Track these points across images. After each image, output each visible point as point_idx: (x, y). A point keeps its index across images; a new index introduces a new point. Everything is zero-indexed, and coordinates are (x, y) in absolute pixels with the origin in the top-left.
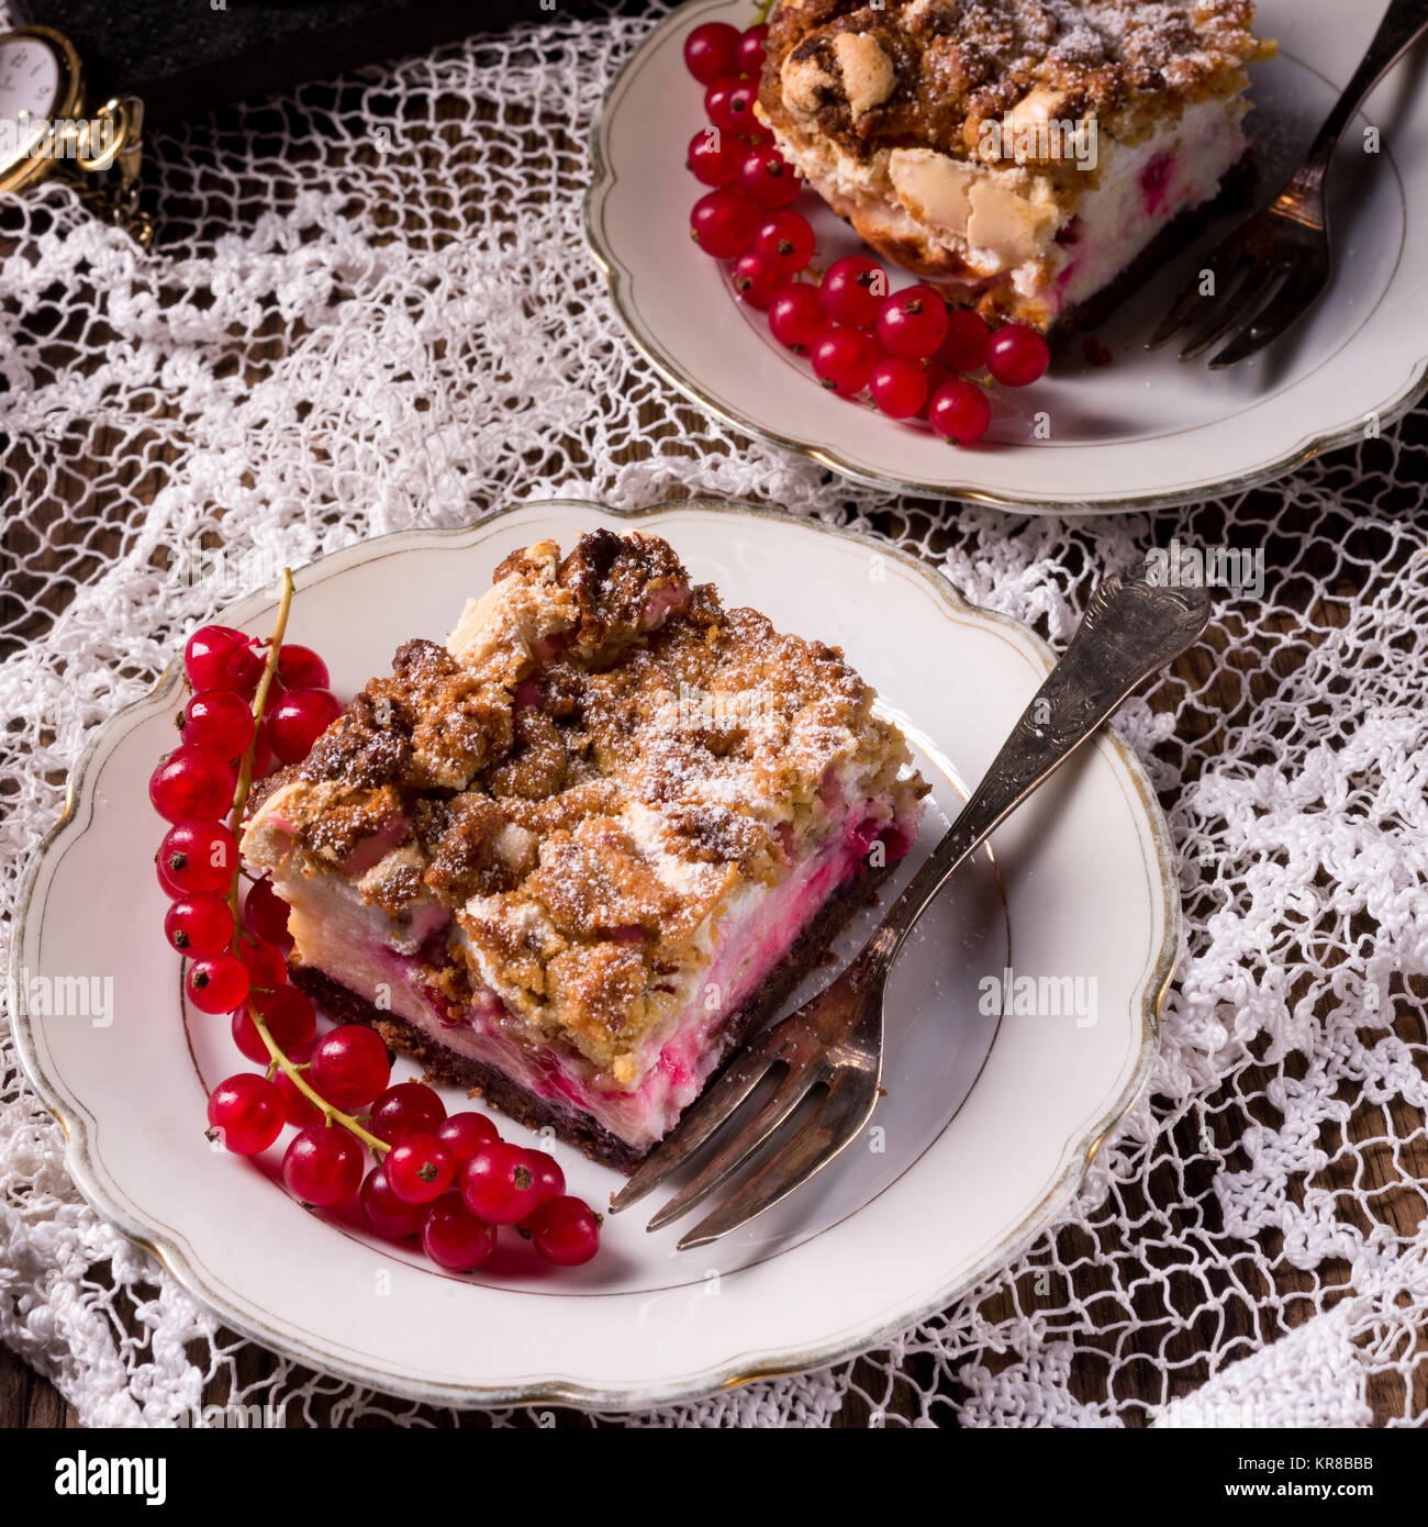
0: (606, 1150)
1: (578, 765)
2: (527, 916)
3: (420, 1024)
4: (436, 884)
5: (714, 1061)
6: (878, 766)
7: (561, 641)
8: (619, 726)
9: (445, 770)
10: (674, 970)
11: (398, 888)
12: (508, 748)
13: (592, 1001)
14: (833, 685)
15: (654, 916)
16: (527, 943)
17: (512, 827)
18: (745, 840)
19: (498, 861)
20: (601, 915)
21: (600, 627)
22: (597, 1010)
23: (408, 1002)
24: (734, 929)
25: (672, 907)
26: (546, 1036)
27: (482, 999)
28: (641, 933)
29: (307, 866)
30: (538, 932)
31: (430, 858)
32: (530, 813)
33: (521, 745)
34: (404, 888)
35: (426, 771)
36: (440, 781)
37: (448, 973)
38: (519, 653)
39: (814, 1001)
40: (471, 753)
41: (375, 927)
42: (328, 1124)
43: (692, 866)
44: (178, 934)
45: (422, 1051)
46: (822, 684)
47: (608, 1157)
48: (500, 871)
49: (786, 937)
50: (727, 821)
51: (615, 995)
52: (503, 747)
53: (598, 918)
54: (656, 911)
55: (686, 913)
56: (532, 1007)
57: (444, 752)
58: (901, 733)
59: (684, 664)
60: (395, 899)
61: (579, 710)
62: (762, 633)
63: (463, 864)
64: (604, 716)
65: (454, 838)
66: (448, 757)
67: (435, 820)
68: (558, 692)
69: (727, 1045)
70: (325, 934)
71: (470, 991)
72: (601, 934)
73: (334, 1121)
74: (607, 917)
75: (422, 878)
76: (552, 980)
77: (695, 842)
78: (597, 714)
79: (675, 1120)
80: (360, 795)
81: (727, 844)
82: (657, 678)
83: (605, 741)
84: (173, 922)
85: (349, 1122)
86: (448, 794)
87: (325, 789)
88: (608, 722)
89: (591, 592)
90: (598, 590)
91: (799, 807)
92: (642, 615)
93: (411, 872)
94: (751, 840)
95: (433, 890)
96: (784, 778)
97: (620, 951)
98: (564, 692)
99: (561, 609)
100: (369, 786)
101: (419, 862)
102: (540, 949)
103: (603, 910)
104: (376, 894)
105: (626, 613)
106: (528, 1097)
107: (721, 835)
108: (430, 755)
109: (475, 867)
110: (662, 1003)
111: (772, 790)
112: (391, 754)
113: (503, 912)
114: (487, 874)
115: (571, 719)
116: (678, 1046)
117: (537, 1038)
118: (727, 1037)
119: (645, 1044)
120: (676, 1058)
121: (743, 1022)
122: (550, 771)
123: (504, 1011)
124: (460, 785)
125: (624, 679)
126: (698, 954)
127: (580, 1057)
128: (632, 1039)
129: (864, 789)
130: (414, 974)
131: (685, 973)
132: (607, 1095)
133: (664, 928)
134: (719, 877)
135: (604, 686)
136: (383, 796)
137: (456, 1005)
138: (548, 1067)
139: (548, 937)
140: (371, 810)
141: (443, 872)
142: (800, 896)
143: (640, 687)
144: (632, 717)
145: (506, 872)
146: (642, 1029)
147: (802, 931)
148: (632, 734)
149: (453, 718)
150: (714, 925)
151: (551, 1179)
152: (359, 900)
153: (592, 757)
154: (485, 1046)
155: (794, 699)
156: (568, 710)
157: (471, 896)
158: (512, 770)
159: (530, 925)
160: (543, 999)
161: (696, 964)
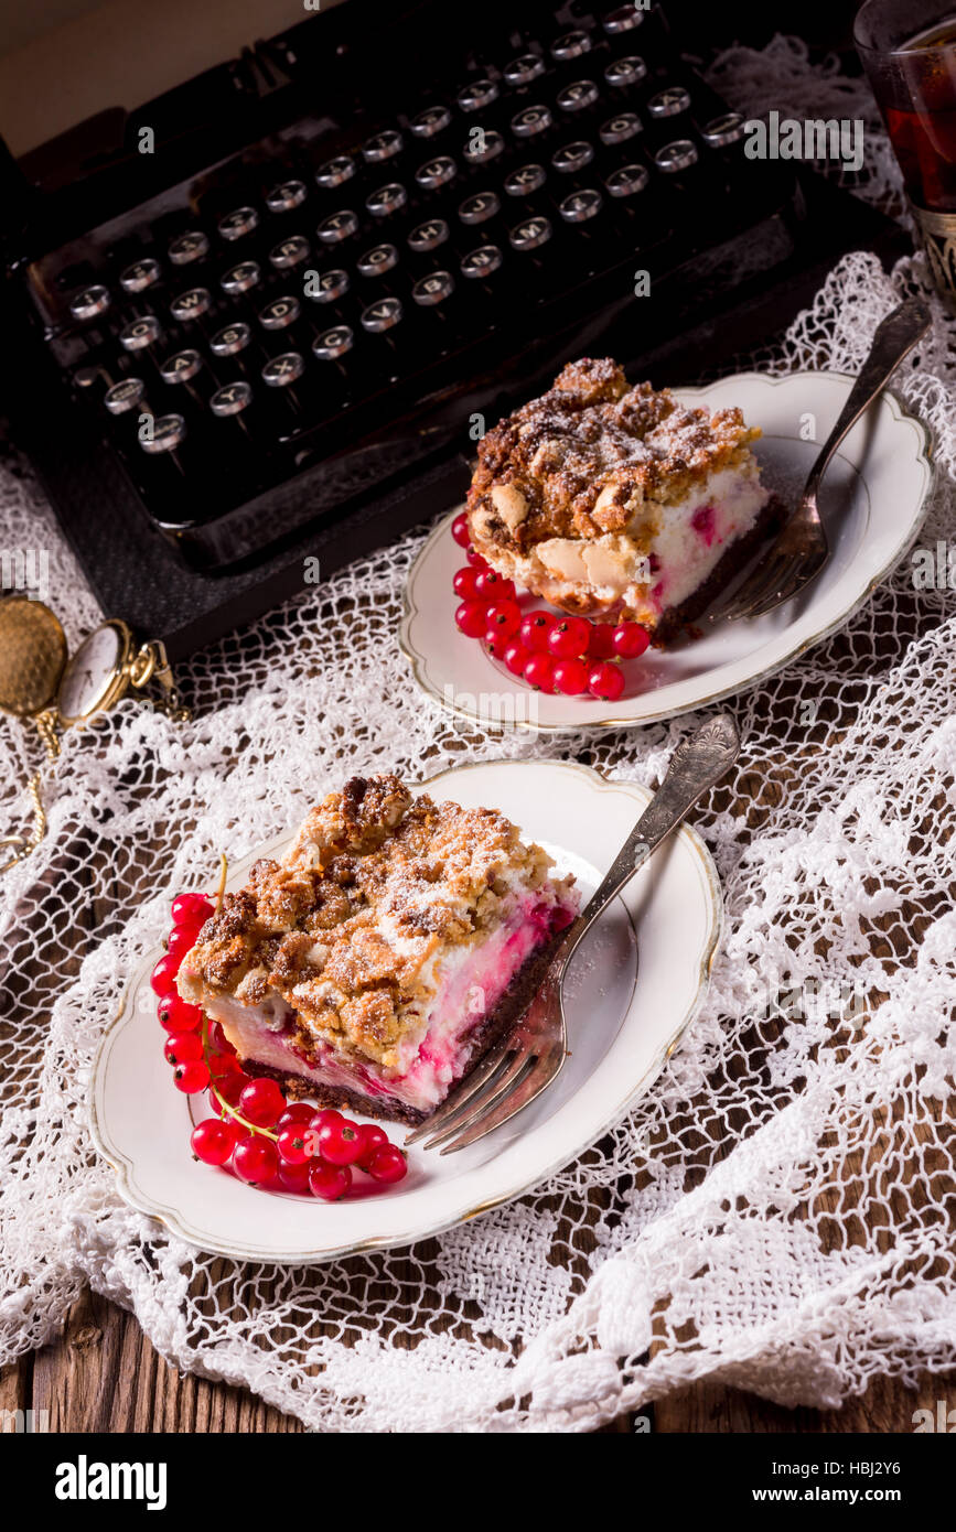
1: (357, 906)
2: (325, 988)
3: (304, 1074)
4: (274, 982)
5: (467, 1055)
6: (530, 870)
7: (341, 842)
8: (376, 879)
9: (276, 922)
10: (411, 999)
11: (255, 990)
12: (313, 904)
13: (363, 1025)
14: (492, 828)
15: (392, 971)
16: (326, 1003)
17: (317, 946)
19: (311, 965)
20: (362, 977)
21: (358, 829)
22: (367, 1029)
23: (293, 1062)
24: (453, 975)
25: (401, 965)
26: (351, 1054)
27: (319, 1045)
28: (387, 983)
29: (211, 993)
30: (332, 996)
31: (269, 969)
32: (326, 936)
33: (320, 902)
34: (258, 989)
35: (264, 926)
36: (273, 929)
37: (299, 1034)
39: (526, 1013)
40: (288, 910)
41: (258, 1019)
42: (252, 1134)
43: (412, 941)
44: (171, 1056)
45: (312, 1090)
46: (486, 829)
48: (312, 970)
49: (501, 979)
50: (428, 911)
51: (375, 1018)
52: (308, 904)
53: (359, 978)
54: (393, 967)
55: (409, 965)
56: (336, 1038)
57: (273, 913)
59: (413, 839)
60: (255, 997)
61: (353, 877)
62: (455, 812)
63: (287, 969)
64: (366, 876)
65: (280, 957)
66: (276, 915)
67: (271, 950)
68: (340, 869)
69: (475, 1047)
70: (243, 1036)
71: (312, 1042)
72: (365, 987)
73: (256, 1133)
75: (266, 981)
76: (344, 1020)
77: (411, 927)
78: (364, 876)
79: (445, 1091)
80: (226, 945)
81: (428, 923)
82: (397, 849)
83: (369, 889)
84: (168, 1049)
85: (264, 1132)
86: (279, 936)
87: (208, 947)
88: (370, 879)
89: (352, 811)
90: (357, 810)
91: (478, 899)
92: (384, 817)
93: (260, 980)
94: (443, 915)
95: (274, 987)
96: (462, 882)
97: (375, 994)
98: (342, 867)
99: (334, 824)
100: (230, 939)
101: (264, 974)
102: (335, 1006)
103: (361, 974)
104: (245, 997)
105: (374, 820)
106: (367, 1101)
107: (425, 919)
108: (266, 916)
109: (295, 970)
110: (409, 1021)
113: (312, 990)
114: (304, 973)
115: (349, 883)
116: (436, 1048)
117: (348, 1058)
118: (473, 1041)
119: (403, 1044)
120: (435, 1055)
121: (484, 1032)
122: (337, 911)
123: (330, 1048)
124: (285, 929)
125: (378, 855)
126: (427, 989)
127: (371, 1062)
128: (393, 1043)
129: (526, 884)
130: (285, 1042)
131: (423, 1002)
132: (393, 1081)
133: (399, 977)
134: (426, 942)
135: (367, 861)
136: (237, 942)
137: (309, 1053)
138: (363, 1075)
139: (339, 997)
140: (232, 951)
141: (277, 976)
142: (501, 954)
143: (388, 857)
144: (384, 874)
145: (316, 971)
146: (398, 1036)
147: (514, 975)
148: (384, 882)
149: (277, 894)
150: (437, 972)
151: (377, 1139)
152: (242, 1005)
153: (364, 900)
154: (333, 1075)
155: (473, 842)
156: (346, 878)
157: (294, 985)
158: (315, 916)
159: (327, 993)
160: (341, 1032)
161: (427, 996)
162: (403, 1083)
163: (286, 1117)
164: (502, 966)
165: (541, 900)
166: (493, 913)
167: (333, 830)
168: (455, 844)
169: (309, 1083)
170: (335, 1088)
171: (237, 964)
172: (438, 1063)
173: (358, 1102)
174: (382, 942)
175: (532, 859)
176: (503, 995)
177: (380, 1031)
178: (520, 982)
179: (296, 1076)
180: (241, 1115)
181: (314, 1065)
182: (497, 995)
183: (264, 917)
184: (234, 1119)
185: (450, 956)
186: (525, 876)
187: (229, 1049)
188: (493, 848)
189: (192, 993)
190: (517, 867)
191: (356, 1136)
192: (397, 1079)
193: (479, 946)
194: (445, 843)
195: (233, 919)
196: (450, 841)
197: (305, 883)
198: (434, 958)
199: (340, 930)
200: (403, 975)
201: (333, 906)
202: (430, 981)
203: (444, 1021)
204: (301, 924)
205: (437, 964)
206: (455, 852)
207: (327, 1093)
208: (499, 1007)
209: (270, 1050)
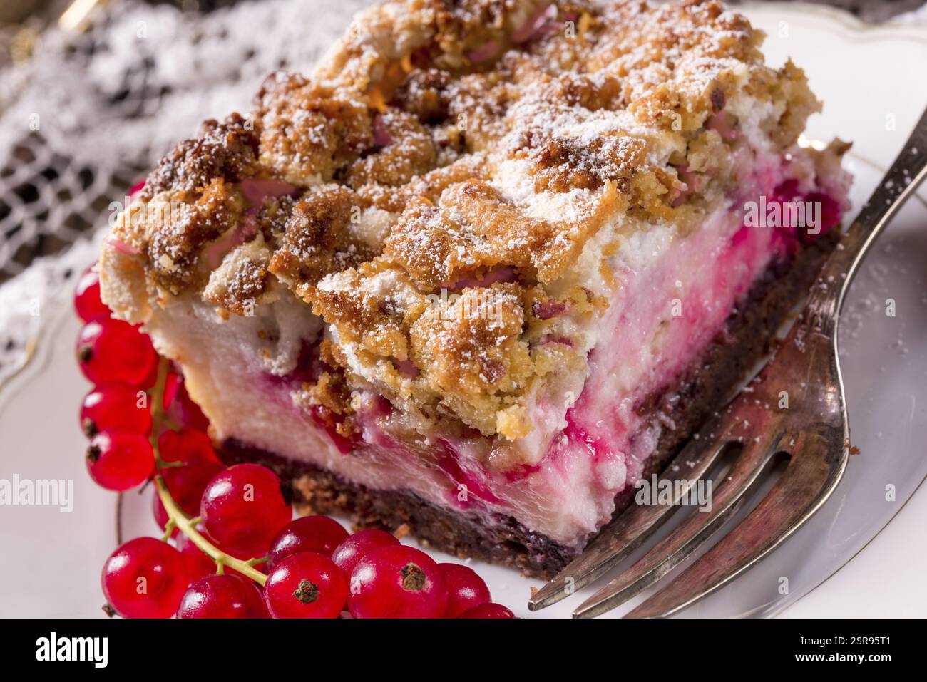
0: (539, 558)
1: (449, 154)
2: (383, 282)
3: (330, 465)
4: (282, 270)
5: (650, 442)
6: (780, 108)
8: (488, 110)
9: (294, 167)
10: (559, 310)
11: (242, 284)
12: (366, 141)
13: (459, 352)
14: (713, 25)
15: (524, 248)
16: (382, 310)
17: (370, 210)
18: (621, 155)
19: (356, 243)
20: (458, 255)
21: (457, 26)
22: (466, 360)
23: (310, 440)
24: (637, 278)
25: (542, 236)
26: (427, 416)
27: (361, 401)
28: (511, 272)
29: (161, 294)
30: (397, 297)
31: (271, 243)
32: (388, 197)
33: (380, 140)
34: (248, 281)
36: (288, 178)
37: (324, 379)
38: (370, 55)
39: (760, 374)
40: (318, 146)
41: (246, 349)
42: (220, 571)
43: (564, 195)
44: (88, 422)
45: (342, 498)
46: (701, 29)
47: (544, 567)
48: (358, 251)
50: (599, 143)
51: (484, 339)
52: (358, 140)
53: (454, 260)
54: (524, 242)
55: (559, 238)
56: (399, 380)
57: (290, 151)
58: (800, 71)
59: (557, 51)
60: (242, 299)
61: (445, 104)
63: (309, 243)
64: (470, 105)
65: (299, 220)
66: (295, 153)
67: (280, 212)
68: (419, 87)
69: (666, 430)
70: (219, 386)
71: (348, 396)
72: (465, 278)
73: (227, 568)
74: (466, 255)
75: (266, 267)
76: (417, 344)
77: (562, 168)
78: (463, 101)
79: (610, 507)
81: (601, 164)
82: (527, 65)
83: (475, 126)
84: (86, 412)
85: (244, 567)
86: (300, 192)
88: (475, 107)
91: (691, 139)
92: (504, 13)
93: (255, 264)
94: (628, 155)
95: (281, 279)
96: (664, 98)
98: (427, 85)
99: (415, 17)
100: (201, 185)
101: (263, 253)
102: (401, 315)
103: (461, 250)
105: (488, 16)
106: (448, 518)
107: (593, 155)
108: (275, 156)
109: (324, 247)
110: (551, 356)
111: (651, 113)
112: (220, 145)
113: (355, 284)
114: (341, 256)
115: (437, 115)
116: (596, 422)
117: (421, 425)
118: (663, 417)
119: (539, 401)
120: (595, 434)
121: (680, 405)
122: (413, 156)
123: (385, 405)
124: (309, 180)
125: (492, 76)
126: (590, 297)
127: (469, 433)
128: (517, 393)
129: (771, 135)
130: (298, 397)
131: (580, 320)
132: (511, 476)
133: (537, 261)
134: (594, 200)
135: (474, 82)
136: (215, 189)
137: (341, 418)
138: (447, 464)
139: (409, 298)
140: (204, 206)
141: (290, 259)
142: (721, 258)
143: (511, 79)
144: (504, 102)
145: (365, 252)
146: (530, 380)
147: (736, 305)
148: (502, 114)
149: (299, 117)
150: (608, 268)
151: (468, 593)
152: (217, 317)
153: (463, 145)
154: (385, 464)
155: (674, 51)
156: (432, 105)
157: (321, 276)
158: (371, 161)
159: (386, 291)
160: (409, 367)
161: (589, 307)
162: (531, 480)
163: (287, 541)
164: (719, 282)
165: (789, 174)
166: (715, 174)
167: (413, 27)
168: (639, 54)
169: (337, 484)
170: (387, 494)
171: (213, 234)
172: (600, 449)
173: (428, 523)
174: (502, 200)
175: (787, 86)
176: (717, 339)
177: (495, 364)
178: (745, 322)
179: (314, 470)
180: (202, 534)
181: (350, 444)
182: (706, 337)
183: (272, 156)
184: (191, 544)
185: (635, 240)
186: (770, 117)
187: (195, 417)
188: (718, 55)
189: (126, 296)
190: (759, 96)
191: (429, 584)
192: (521, 471)
193: (684, 233)
194: (619, 54)
195: (210, 147)
196: (628, 51)
197: (356, 104)
198: (605, 235)
199: (418, 185)
200: (546, 256)
201: (405, 147)
202: (595, 282)
203: (614, 369)
204: (340, 176)
205: (610, 251)
206: (642, 65)
207: (370, 503)
208: (708, 361)
209: (269, 418)
